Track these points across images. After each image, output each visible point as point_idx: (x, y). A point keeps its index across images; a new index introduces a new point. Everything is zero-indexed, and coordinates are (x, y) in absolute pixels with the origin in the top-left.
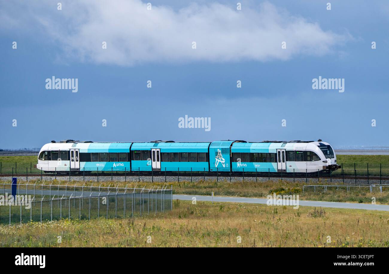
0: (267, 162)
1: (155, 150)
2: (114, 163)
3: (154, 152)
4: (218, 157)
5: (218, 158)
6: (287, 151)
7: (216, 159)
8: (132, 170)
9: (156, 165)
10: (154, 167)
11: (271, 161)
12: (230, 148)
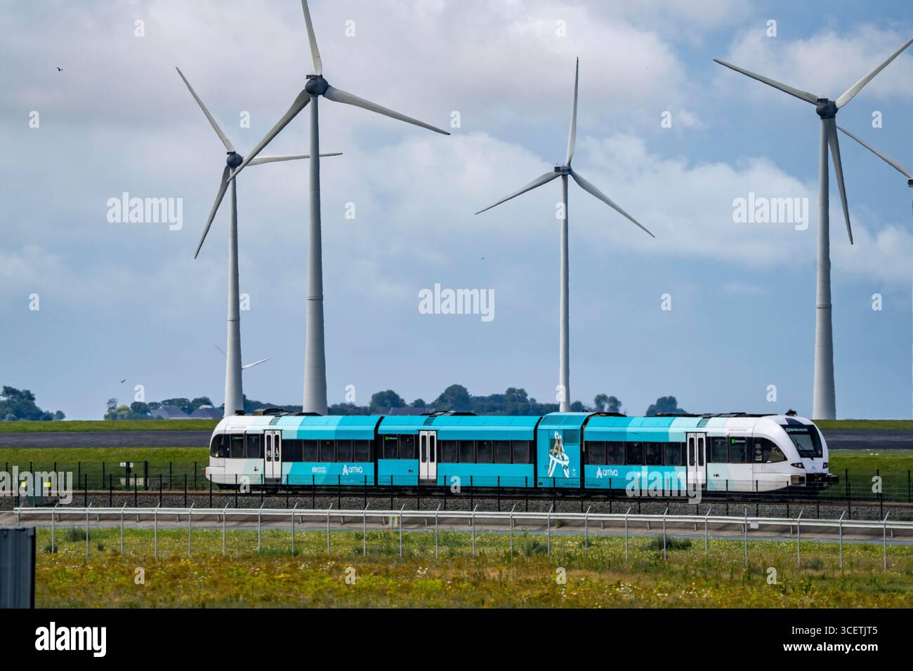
0: (664, 465)
1: (425, 433)
2: (345, 466)
3: (424, 437)
4: (555, 450)
5: (556, 454)
6: (710, 437)
7: (551, 456)
8: (379, 484)
9: (428, 470)
10: (423, 475)
11: (673, 462)
12: (582, 429)
